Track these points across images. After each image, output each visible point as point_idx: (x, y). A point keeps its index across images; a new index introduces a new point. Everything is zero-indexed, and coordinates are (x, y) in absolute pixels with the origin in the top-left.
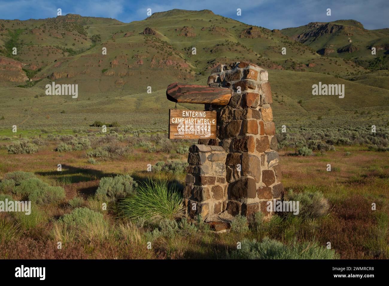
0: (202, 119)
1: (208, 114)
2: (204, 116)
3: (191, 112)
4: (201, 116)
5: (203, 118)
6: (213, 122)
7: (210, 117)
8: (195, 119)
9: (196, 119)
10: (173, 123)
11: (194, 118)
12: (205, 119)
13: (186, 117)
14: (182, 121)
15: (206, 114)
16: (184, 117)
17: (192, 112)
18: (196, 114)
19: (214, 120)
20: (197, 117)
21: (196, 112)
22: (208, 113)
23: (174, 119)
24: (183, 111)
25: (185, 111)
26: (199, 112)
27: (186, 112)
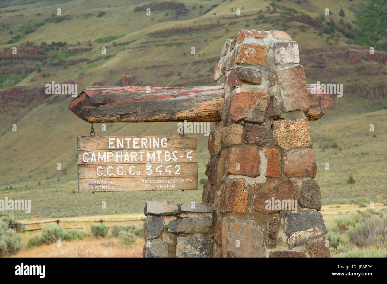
0: (159, 152)
1: (175, 141)
2: (164, 145)
3: (128, 140)
4: (156, 146)
5: (161, 148)
6: (187, 157)
7: (179, 146)
8: (139, 152)
9: (141, 153)
10: (85, 161)
11: (137, 150)
12: (166, 152)
13: (117, 150)
14: (108, 157)
15: (168, 142)
16: (111, 150)
17: (132, 138)
18: (142, 143)
19: (192, 152)
20: (144, 148)
21: (142, 139)
22: (172, 139)
23: (88, 155)
24: (110, 139)
25: (114, 139)
26: (150, 139)
27: (116, 140)
